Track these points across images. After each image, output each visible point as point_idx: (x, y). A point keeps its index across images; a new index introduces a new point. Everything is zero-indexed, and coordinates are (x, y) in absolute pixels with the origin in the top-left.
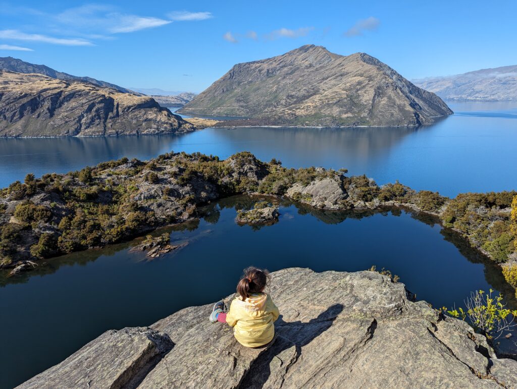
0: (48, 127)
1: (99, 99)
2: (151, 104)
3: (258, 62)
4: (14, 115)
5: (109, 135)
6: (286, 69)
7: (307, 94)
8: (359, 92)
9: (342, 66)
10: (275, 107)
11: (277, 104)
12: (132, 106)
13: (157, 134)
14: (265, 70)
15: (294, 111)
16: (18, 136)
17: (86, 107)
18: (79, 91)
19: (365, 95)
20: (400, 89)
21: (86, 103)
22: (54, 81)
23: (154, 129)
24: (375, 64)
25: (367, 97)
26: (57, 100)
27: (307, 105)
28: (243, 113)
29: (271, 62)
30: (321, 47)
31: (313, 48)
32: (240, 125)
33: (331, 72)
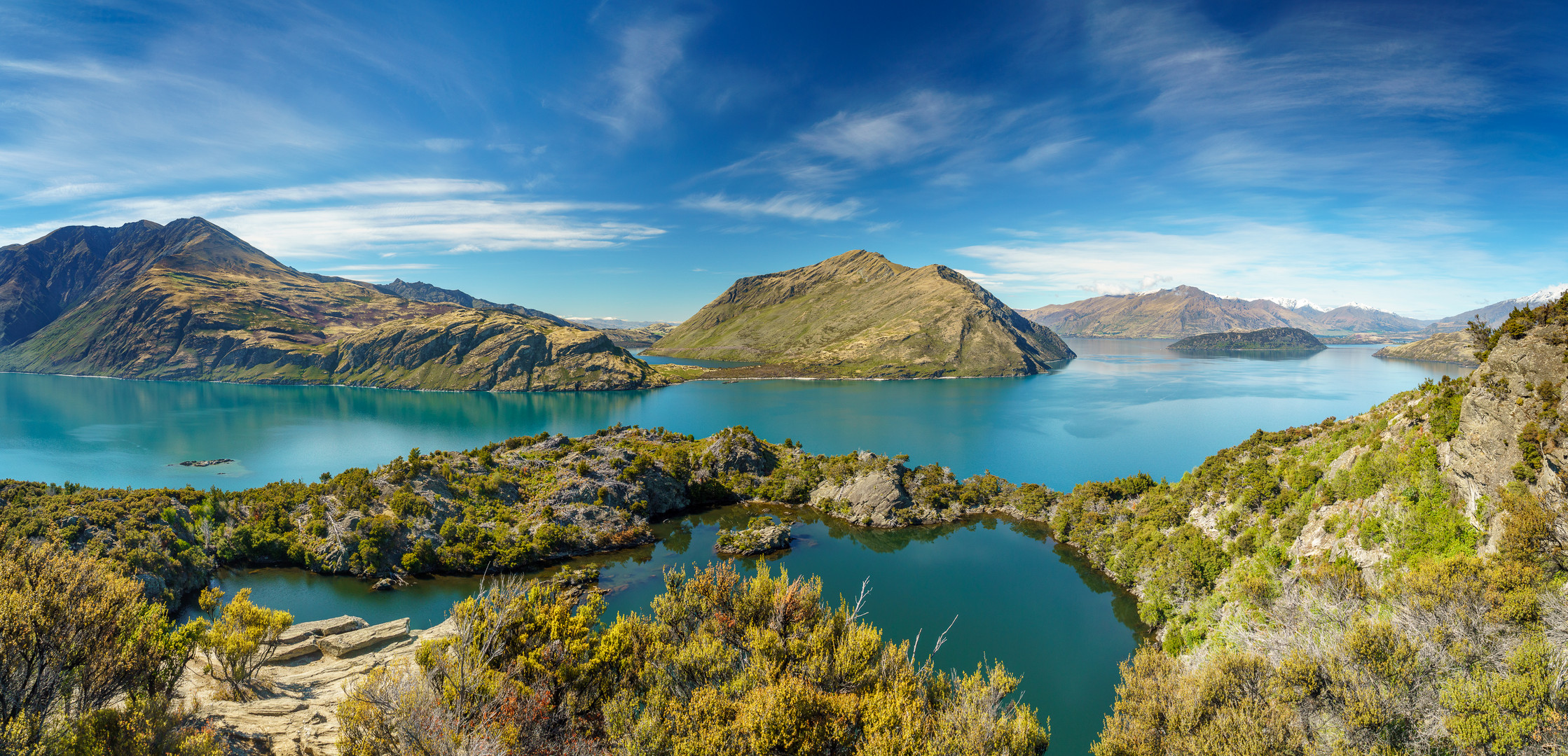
0: (453, 376)
1: (526, 336)
2: (602, 344)
3: (775, 276)
4: (413, 359)
5: (535, 390)
6: (821, 286)
7: (856, 326)
8: (939, 324)
9: (911, 282)
10: (804, 346)
11: (807, 341)
12: (572, 346)
13: (607, 390)
14: (788, 287)
15: (835, 352)
16: (415, 388)
17: (506, 348)
18: (500, 325)
19: (949, 328)
20: (1001, 320)
21: (506, 342)
22: (469, 313)
23: (601, 383)
24: (960, 283)
25: (951, 331)
26: (471, 339)
27: (856, 343)
28: (749, 355)
29: (797, 275)
30: (876, 255)
31: (865, 255)
32: (744, 375)
33: (894, 292)
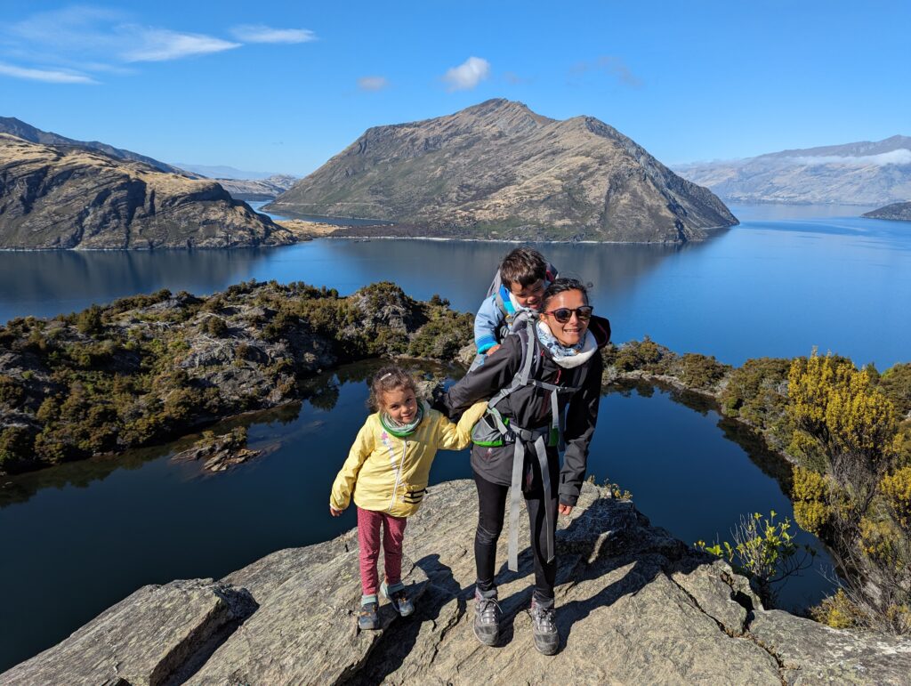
0: (20, 231)
1: (118, 182)
2: (215, 194)
3: (409, 125)
5: (136, 248)
6: (458, 139)
7: (494, 184)
8: (584, 182)
9: (555, 137)
10: (439, 204)
11: (442, 199)
12: (180, 197)
13: (226, 247)
14: (422, 140)
15: (472, 212)
17: (93, 197)
18: (81, 167)
19: (594, 188)
20: (652, 179)
21: (92, 189)
22: (35, 148)
23: (219, 240)
24: (610, 136)
25: (596, 191)
26: (39, 182)
27: (494, 202)
28: (381, 213)
29: (433, 126)
30: (519, 103)
31: (506, 105)
32: (376, 234)
33: (536, 147)
